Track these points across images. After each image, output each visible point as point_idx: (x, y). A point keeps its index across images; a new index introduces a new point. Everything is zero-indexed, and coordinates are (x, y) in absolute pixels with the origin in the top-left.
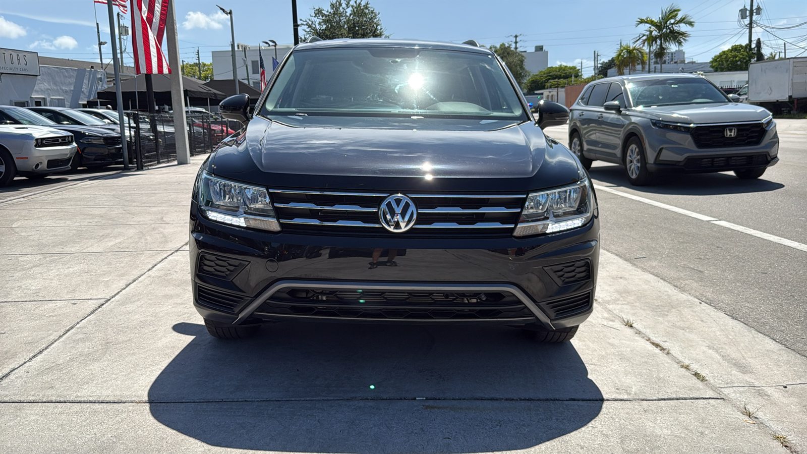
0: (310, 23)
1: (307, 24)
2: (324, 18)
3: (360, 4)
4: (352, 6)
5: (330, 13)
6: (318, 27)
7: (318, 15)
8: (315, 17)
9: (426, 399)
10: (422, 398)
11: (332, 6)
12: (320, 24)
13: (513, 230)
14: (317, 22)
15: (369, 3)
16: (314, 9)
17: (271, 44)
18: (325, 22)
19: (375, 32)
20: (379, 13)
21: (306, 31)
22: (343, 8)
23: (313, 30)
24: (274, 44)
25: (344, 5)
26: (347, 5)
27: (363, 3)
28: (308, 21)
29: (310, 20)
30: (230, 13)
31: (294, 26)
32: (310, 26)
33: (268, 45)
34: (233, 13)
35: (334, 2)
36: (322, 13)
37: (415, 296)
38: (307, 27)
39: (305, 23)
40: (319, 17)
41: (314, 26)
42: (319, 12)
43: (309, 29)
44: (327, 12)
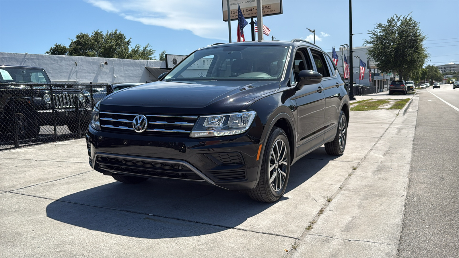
0: (374, 32)
1: (372, 33)
2: (383, 29)
3: (406, 18)
4: (402, 20)
5: (387, 25)
6: (379, 34)
7: (379, 28)
8: (377, 28)
9: (153, 215)
10: (151, 215)
11: (389, 21)
12: (380, 32)
13: (189, 134)
14: (378, 31)
15: (412, 17)
16: (377, 24)
17: (346, 46)
18: (384, 31)
19: (415, 34)
20: (419, 23)
21: (371, 37)
22: (395, 22)
23: (376, 36)
24: (347, 46)
25: (396, 20)
26: (398, 20)
27: (408, 18)
28: (373, 31)
29: (374, 31)
30: (314, 31)
31: (350, 35)
32: (374, 34)
33: (344, 47)
34: (315, 31)
35: (390, 19)
36: (382, 26)
37: (147, 164)
38: (372, 35)
39: (371, 33)
40: (380, 29)
41: (376, 34)
42: (380, 25)
43: (373, 36)
44: (385, 25)
